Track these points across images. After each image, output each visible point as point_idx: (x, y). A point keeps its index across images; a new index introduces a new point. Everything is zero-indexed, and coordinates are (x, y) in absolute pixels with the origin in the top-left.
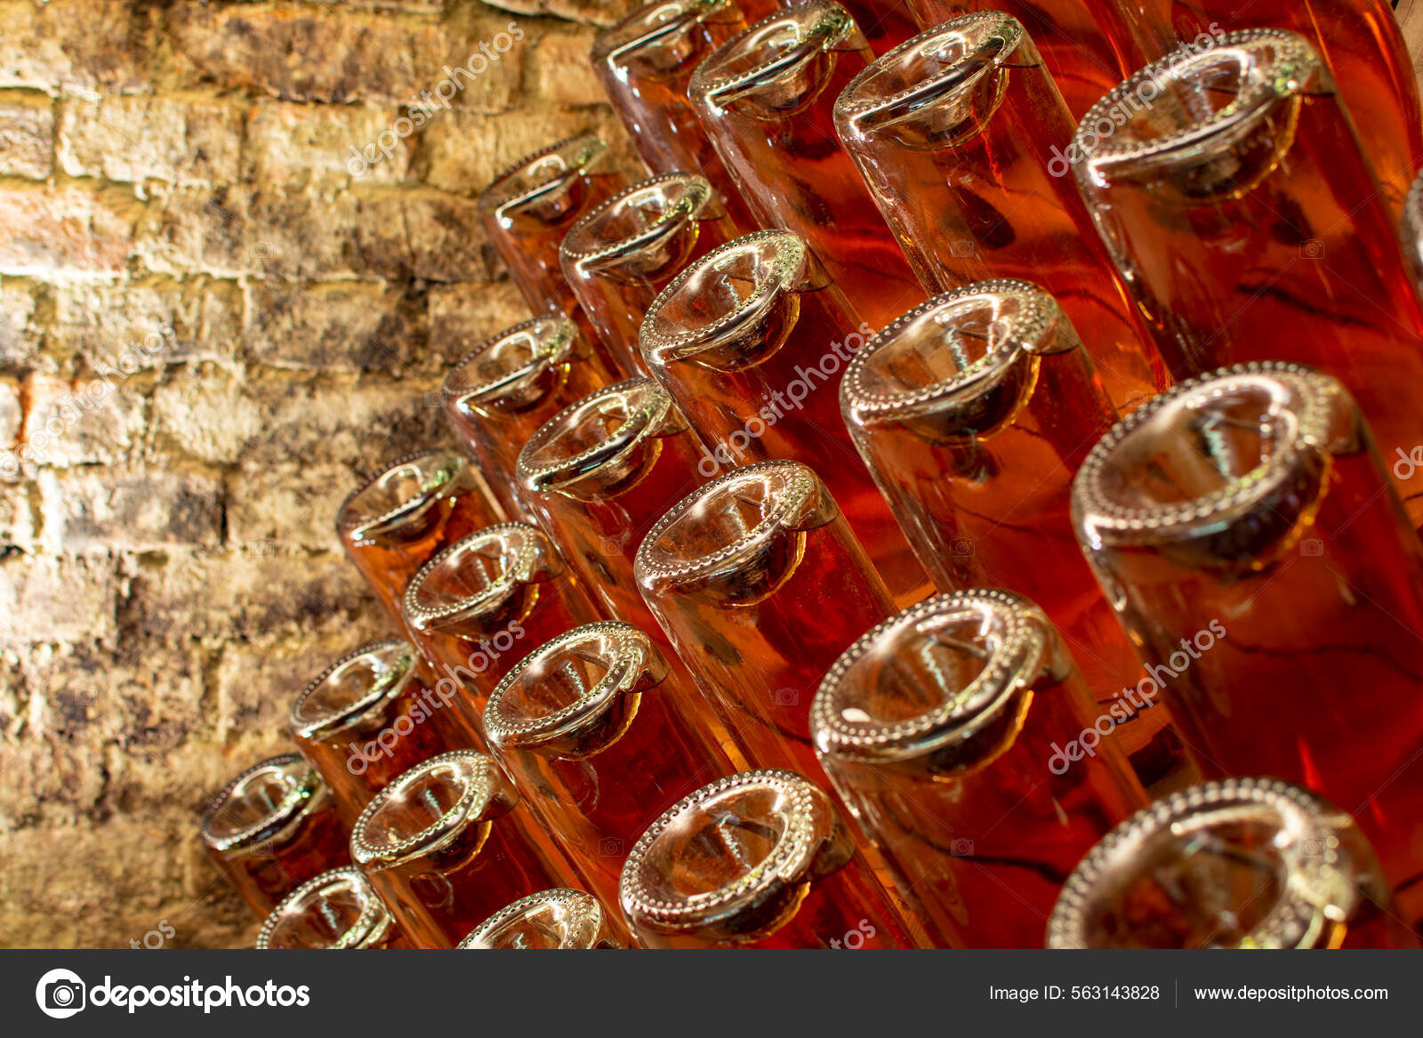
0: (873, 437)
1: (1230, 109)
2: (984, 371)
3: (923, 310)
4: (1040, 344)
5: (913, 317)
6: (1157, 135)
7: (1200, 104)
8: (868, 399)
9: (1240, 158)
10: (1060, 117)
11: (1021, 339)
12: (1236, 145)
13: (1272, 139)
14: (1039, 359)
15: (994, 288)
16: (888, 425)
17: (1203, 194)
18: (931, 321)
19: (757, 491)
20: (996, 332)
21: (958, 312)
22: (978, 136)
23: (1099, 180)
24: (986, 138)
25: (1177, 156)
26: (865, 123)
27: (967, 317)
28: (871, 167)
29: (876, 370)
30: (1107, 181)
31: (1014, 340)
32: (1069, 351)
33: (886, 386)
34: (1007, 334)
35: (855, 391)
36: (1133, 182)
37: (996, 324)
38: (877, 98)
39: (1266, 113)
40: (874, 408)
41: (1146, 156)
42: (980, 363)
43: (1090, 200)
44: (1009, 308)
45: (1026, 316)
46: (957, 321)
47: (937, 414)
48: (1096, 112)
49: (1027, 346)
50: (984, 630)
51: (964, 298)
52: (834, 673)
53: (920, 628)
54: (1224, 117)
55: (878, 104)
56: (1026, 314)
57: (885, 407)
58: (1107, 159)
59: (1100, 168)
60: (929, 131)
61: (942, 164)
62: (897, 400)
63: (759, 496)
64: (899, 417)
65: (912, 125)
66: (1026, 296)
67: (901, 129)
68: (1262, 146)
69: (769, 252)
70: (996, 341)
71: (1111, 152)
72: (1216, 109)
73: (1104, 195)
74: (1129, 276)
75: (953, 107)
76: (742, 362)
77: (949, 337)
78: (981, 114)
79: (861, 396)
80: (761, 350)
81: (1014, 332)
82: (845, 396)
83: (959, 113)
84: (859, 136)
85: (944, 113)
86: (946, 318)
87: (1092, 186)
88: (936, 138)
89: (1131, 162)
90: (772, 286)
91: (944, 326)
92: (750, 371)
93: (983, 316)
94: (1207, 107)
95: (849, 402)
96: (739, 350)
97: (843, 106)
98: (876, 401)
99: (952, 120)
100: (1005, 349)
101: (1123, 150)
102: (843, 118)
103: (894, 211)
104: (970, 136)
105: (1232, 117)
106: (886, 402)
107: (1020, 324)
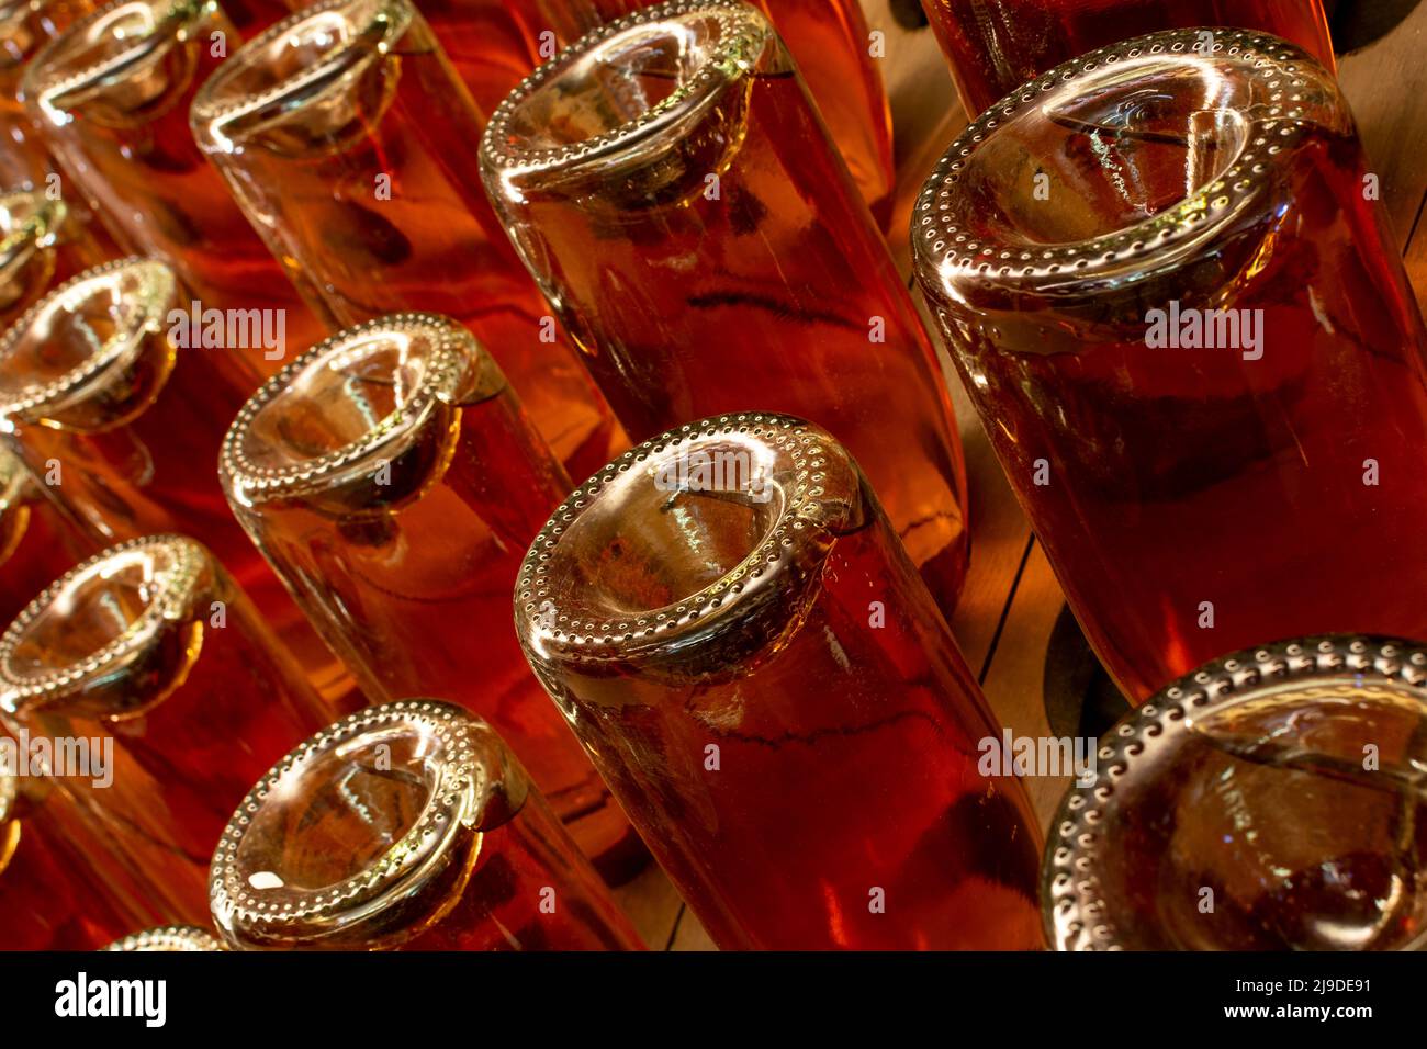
0: (264, 520)
1: (672, 100)
2: (391, 432)
3: (315, 355)
4: (459, 392)
5: (303, 364)
6: (582, 136)
7: (631, 93)
8: (254, 475)
9: (686, 158)
10: (464, 113)
11: (434, 389)
12: (681, 143)
13: (724, 135)
14: (459, 412)
15: (399, 324)
16: (279, 504)
17: (643, 205)
18: (326, 368)
19: (135, 572)
20: (404, 377)
21: (359, 355)
22: (367, 140)
23: (515, 195)
24: (377, 140)
25: (610, 161)
26: (231, 129)
27: (369, 360)
28: (241, 181)
29: (261, 435)
30: (526, 196)
31: (427, 391)
32: (494, 397)
33: (277, 457)
34: (419, 384)
35: (237, 465)
36: (556, 195)
37: (404, 368)
38: (243, 97)
39: (714, 103)
40: (262, 485)
41: (572, 164)
42: (388, 421)
43: (504, 216)
44: (419, 348)
45: (440, 360)
46: (357, 367)
47: (342, 487)
48: (506, 109)
49: (444, 397)
50: (419, 752)
51: (363, 338)
52: (235, 823)
53: (340, 752)
54: (665, 110)
55: (242, 105)
56: (439, 358)
57: (275, 483)
58: (523, 169)
59: (516, 181)
60: (307, 134)
61: (327, 174)
62: (289, 474)
63: (139, 578)
64: (295, 493)
65: (288, 129)
66: (437, 333)
67: (274, 134)
68: (712, 144)
69: (131, 285)
70: (406, 390)
71: (528, 160)
72: (652, 101)
73: (523, 212)
74: (557, 302)
75: (334, 103)
76: (107, 420)
77: (348, 389)
78: (369, 111)
79: (244, 471)
80: (131, 403)
81: (427, 381)
82: (226, 470)
83: (344, 111)
84: (225, 145)
85: (325, 114)
86: (345, 362)
87: (506, 201)
88: (318, 142)
89: (554, 170)
90: (134, 329)
91: (343, 373)
92: (120, 431)
93: (387, 358)
94: (640, 97)
95: (231, 478)
96: (105, 405)
97: (202, 110)
98: (263, 477)
99: (336, 120)
100: (417, 404)
101: (543, 159)
102: (204, 123)
103: (274, 232)
104: (358, 138)
105: (675, 110)
106: (275, 476)
107: (433, 371)
